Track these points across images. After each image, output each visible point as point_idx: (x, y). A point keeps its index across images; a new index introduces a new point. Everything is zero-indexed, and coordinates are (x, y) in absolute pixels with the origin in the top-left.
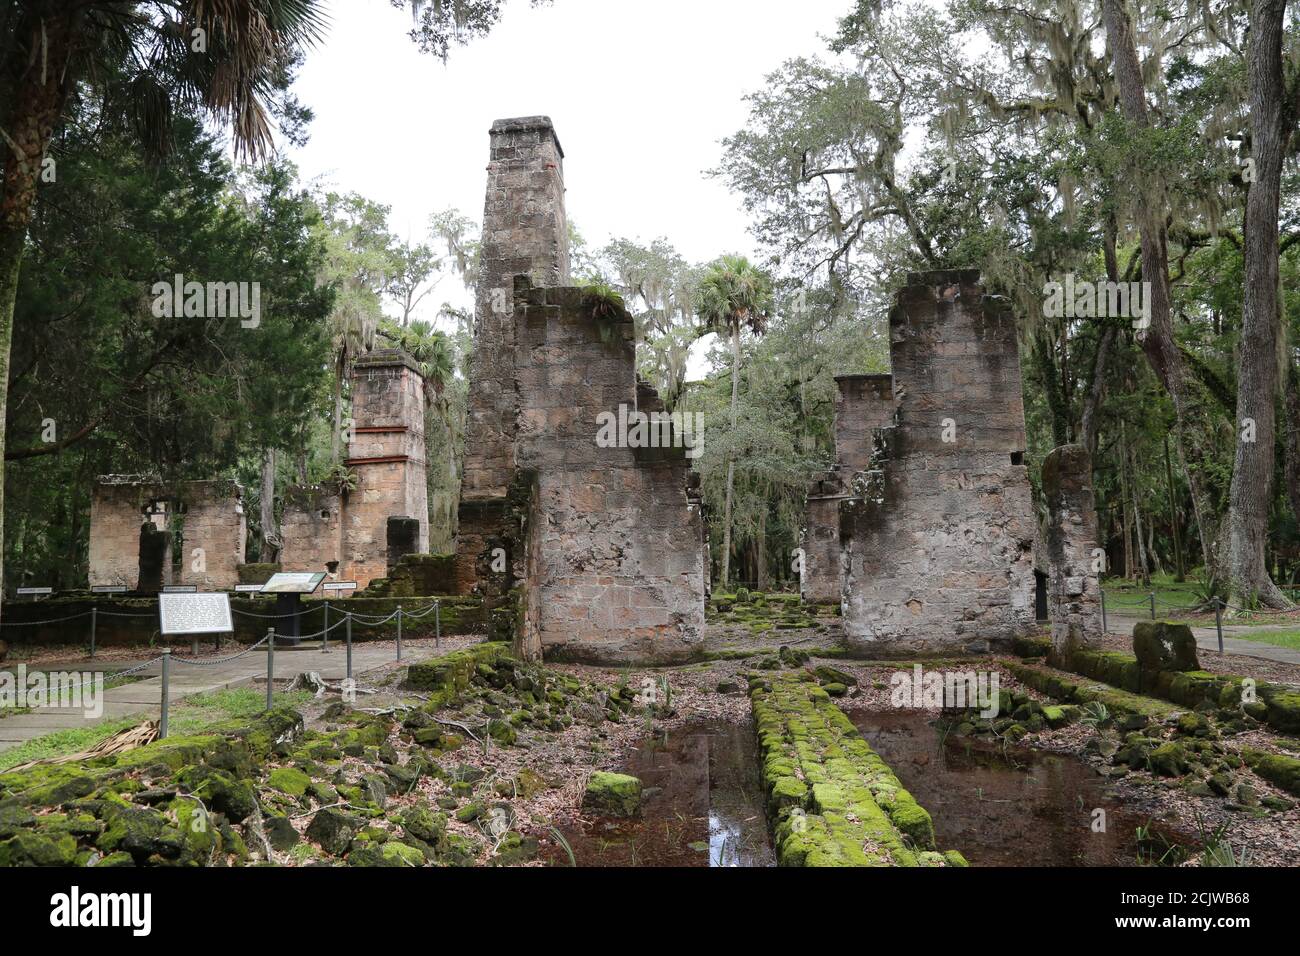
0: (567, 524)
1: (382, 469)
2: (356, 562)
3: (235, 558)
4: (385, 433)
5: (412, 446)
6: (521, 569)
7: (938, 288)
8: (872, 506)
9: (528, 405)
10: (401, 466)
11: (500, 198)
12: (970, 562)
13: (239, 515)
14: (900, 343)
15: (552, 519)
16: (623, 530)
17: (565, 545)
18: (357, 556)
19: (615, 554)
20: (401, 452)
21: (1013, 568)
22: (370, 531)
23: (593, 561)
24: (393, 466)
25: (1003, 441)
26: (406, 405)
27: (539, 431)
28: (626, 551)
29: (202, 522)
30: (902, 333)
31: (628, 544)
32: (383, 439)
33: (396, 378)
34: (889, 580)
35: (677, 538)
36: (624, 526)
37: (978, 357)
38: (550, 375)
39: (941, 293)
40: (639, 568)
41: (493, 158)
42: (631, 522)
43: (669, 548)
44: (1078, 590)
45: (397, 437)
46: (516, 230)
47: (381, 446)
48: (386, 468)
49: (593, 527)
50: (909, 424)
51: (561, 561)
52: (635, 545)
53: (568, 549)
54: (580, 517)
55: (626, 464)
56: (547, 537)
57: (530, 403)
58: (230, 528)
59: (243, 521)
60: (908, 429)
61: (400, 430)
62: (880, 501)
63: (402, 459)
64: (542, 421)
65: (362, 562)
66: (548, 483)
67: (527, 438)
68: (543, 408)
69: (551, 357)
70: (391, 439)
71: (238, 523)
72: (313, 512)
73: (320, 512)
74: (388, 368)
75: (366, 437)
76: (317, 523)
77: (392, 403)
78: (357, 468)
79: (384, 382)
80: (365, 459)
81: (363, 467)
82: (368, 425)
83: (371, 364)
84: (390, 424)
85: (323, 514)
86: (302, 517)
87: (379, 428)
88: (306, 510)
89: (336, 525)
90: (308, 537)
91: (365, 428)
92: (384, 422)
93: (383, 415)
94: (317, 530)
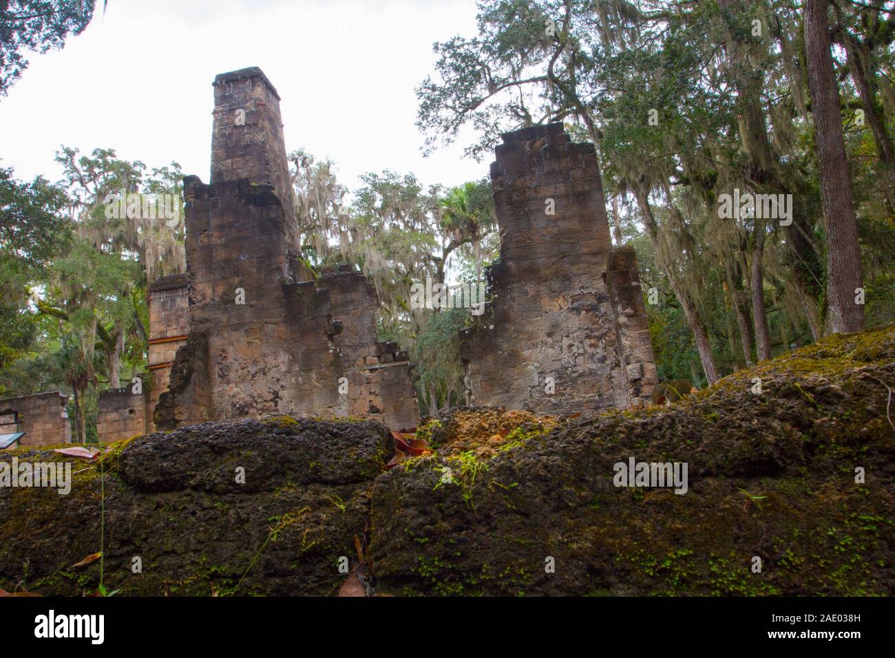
0: (232, 376)
6: (181, 413)
7: (528, 143)
8: (485, 332)
9: (197, 281)
11: (223, 135)
12: (576, 372)
13: (64, 420)
14: (500, 192)
15: (220, 372)
16: (278, 376)
17: (231, 393)
19: (271, 396)
21: (614, 373)
23: (254, 404)
25: (595, 264)
27: (208, 300)
28: (281, 394)
29: (35, 428)
30: (501, 184)
31: (282, 387)
34: (505, 395)
35: (322, 377)
36: (278, 371)
37: (567, 196)
38: (214, 254)
39: (531, 146)
40: (292, 406)
41: (217, 105)
42: (284, 368)
43: (316, 386)
44: (637, 376)
46: (237, 159)
49: (254, 376)
50: (511, 259)
51: (229, 407)
52: (288, 387)
53: (234, 396)
54: (243, 369)
55: (277, 320)
56: (216, 390)
57: (199, 278)
58: (57, 431)
59: (68, 424)
60: (510, 263)
62: (492, 327)
64: (209, 292)
66: (216, 342)
67: (198, 308)
68: (210, 281)
69: (213, 239)
71: (64, 426)
72: (121, 411)
73: (127, 410)
74: (176, 289)
75: (162, 346)
76: (125, 419)
77: (180, 317)
78: (155, 371)
79: (173, 301)
80: (162, 364)
81: (160, 371)
82: (163, 336)
83: (162, 287)
84: (180, 334)
85: (131, 412)
86: (113, 416)
87: (172, 337)
88: (116, 410)
89: (141, 420)
90: (119, 431)
91: (160, 339)
92: (175, 333)
93: (174, 327)
94: (126, 425)
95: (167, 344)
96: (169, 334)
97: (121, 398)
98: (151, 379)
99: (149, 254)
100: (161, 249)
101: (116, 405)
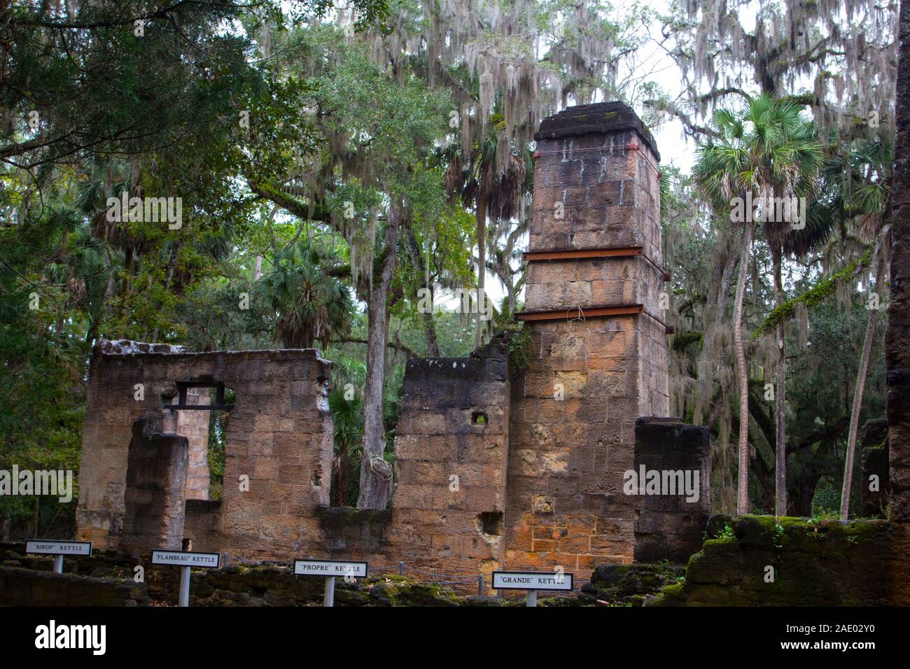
1: (592, 331)
2: (538, 513)
3: (313, 495)
4: (597, 261)
5: (645, 287)
10: (627, 325)
13: (321, 414)
18: (539, 503)
20: (627, 296)
22: (563, 452)
24: (612, 326)
26: (638, 204)
29: (258, 426)
32: (593, 272)
33: (617, 153)
45: (618, 270)
47: (587, 287)
48: (598, 327)
58: (304, 438)
59: (329, 427)
61: (626, 253)
63: (632, 311)
65: (548, 514)
70: (607, 273)
71: (320, 430)
72: (455, 412)
73: (468, 413)
74: (600, 135)
75: (559, 269)
76: (462, 434)
77: (609, 202)
78: (539, 328)
79: (593, 163)
80: (556, 311)
81: (552, 328)
82: (561, 245)
83: (567, 130)
84: (606, 243)
85: (475, 417)
86: (434, 422)
87: (584, 250)
88: (443, 408)
89: (500, 440)
90: (446, 460)
91: (556, 251)
92: (593, 240)
93: (592, 225)
94: (463, 447)
95: (570, 266)
96: (577, 242)
97: (456, 383)
98: (527, 343)
99: (486, 84)
100: (513, 77)
101: (443, 396)
